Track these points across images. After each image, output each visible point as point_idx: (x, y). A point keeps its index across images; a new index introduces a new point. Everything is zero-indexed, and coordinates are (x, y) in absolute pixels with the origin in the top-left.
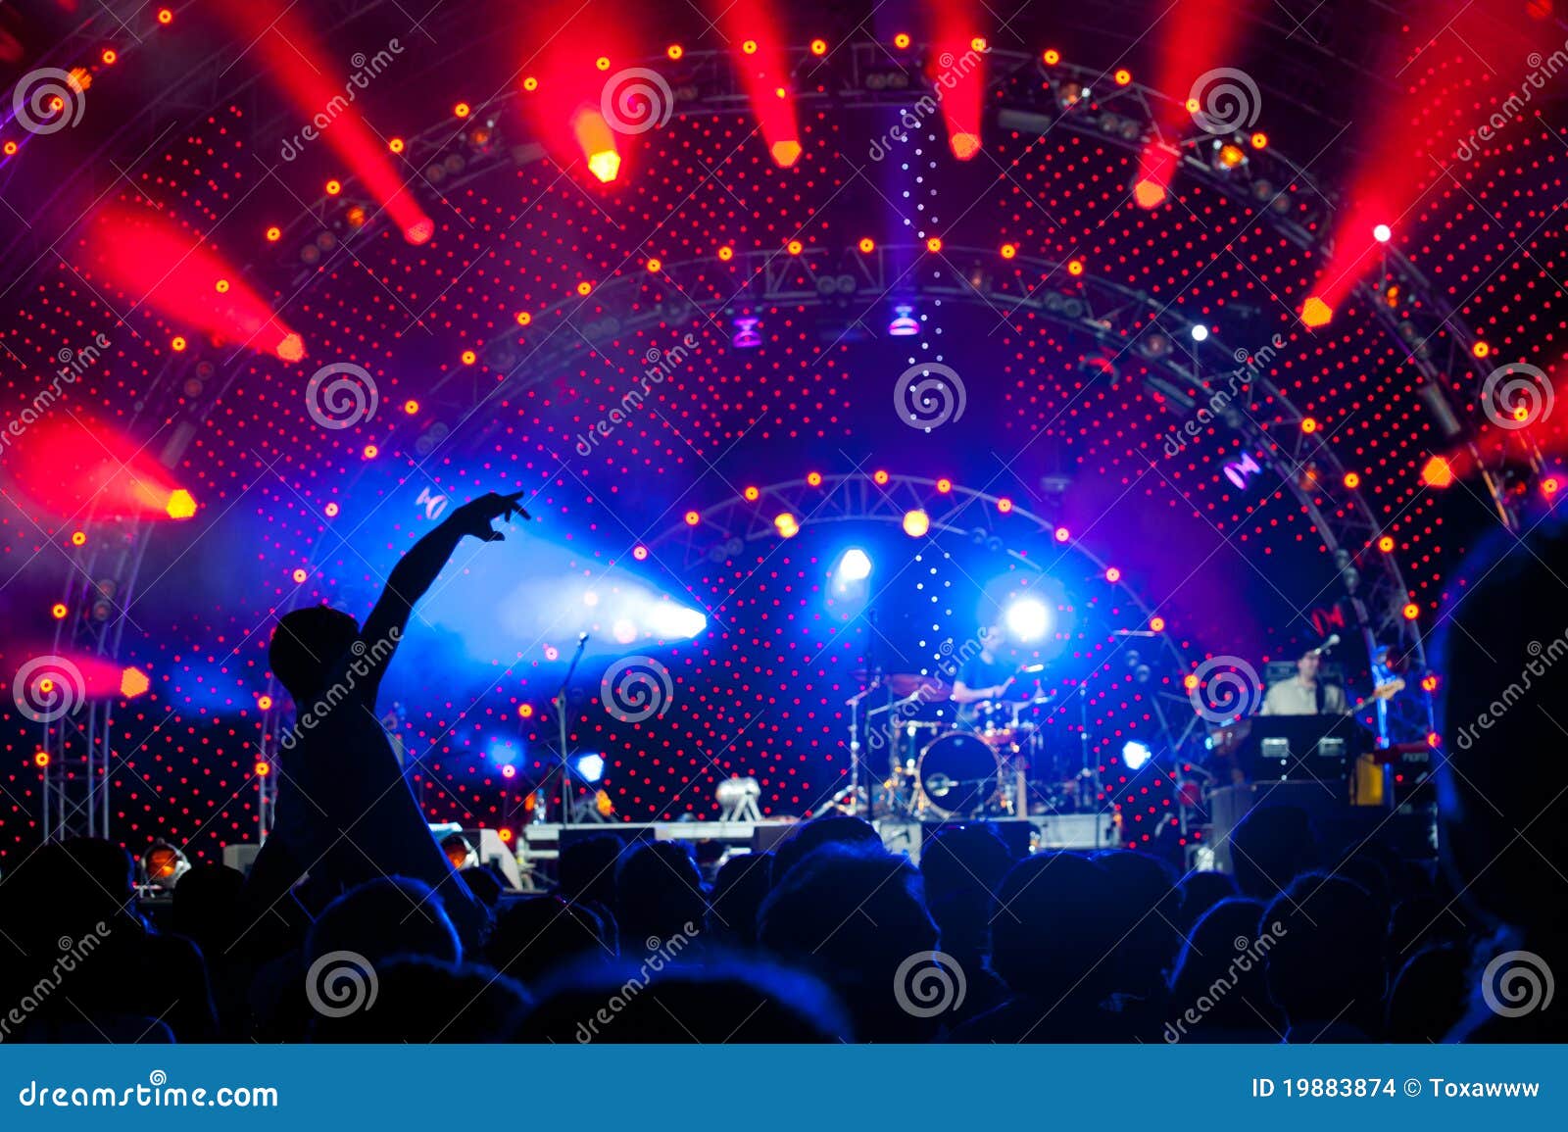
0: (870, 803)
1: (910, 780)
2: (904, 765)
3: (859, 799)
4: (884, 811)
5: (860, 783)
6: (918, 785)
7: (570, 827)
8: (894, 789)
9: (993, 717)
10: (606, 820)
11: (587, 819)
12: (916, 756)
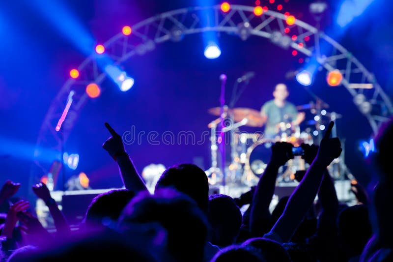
0: (224, 178)
1: (243, 165)
2: (239, 157)
3: (218, 176)
4: (230, 181)
5: (218, 166)
6: (247, 167)
7: (68, 193)
8: (236, 170)
9: (286, 131)
10: (85, 189)
11: (75, 189)
12: (246, 152)
